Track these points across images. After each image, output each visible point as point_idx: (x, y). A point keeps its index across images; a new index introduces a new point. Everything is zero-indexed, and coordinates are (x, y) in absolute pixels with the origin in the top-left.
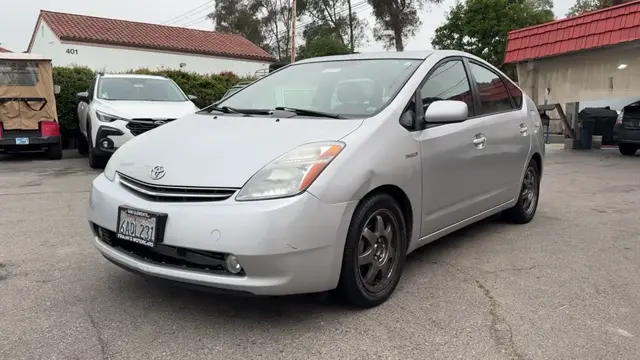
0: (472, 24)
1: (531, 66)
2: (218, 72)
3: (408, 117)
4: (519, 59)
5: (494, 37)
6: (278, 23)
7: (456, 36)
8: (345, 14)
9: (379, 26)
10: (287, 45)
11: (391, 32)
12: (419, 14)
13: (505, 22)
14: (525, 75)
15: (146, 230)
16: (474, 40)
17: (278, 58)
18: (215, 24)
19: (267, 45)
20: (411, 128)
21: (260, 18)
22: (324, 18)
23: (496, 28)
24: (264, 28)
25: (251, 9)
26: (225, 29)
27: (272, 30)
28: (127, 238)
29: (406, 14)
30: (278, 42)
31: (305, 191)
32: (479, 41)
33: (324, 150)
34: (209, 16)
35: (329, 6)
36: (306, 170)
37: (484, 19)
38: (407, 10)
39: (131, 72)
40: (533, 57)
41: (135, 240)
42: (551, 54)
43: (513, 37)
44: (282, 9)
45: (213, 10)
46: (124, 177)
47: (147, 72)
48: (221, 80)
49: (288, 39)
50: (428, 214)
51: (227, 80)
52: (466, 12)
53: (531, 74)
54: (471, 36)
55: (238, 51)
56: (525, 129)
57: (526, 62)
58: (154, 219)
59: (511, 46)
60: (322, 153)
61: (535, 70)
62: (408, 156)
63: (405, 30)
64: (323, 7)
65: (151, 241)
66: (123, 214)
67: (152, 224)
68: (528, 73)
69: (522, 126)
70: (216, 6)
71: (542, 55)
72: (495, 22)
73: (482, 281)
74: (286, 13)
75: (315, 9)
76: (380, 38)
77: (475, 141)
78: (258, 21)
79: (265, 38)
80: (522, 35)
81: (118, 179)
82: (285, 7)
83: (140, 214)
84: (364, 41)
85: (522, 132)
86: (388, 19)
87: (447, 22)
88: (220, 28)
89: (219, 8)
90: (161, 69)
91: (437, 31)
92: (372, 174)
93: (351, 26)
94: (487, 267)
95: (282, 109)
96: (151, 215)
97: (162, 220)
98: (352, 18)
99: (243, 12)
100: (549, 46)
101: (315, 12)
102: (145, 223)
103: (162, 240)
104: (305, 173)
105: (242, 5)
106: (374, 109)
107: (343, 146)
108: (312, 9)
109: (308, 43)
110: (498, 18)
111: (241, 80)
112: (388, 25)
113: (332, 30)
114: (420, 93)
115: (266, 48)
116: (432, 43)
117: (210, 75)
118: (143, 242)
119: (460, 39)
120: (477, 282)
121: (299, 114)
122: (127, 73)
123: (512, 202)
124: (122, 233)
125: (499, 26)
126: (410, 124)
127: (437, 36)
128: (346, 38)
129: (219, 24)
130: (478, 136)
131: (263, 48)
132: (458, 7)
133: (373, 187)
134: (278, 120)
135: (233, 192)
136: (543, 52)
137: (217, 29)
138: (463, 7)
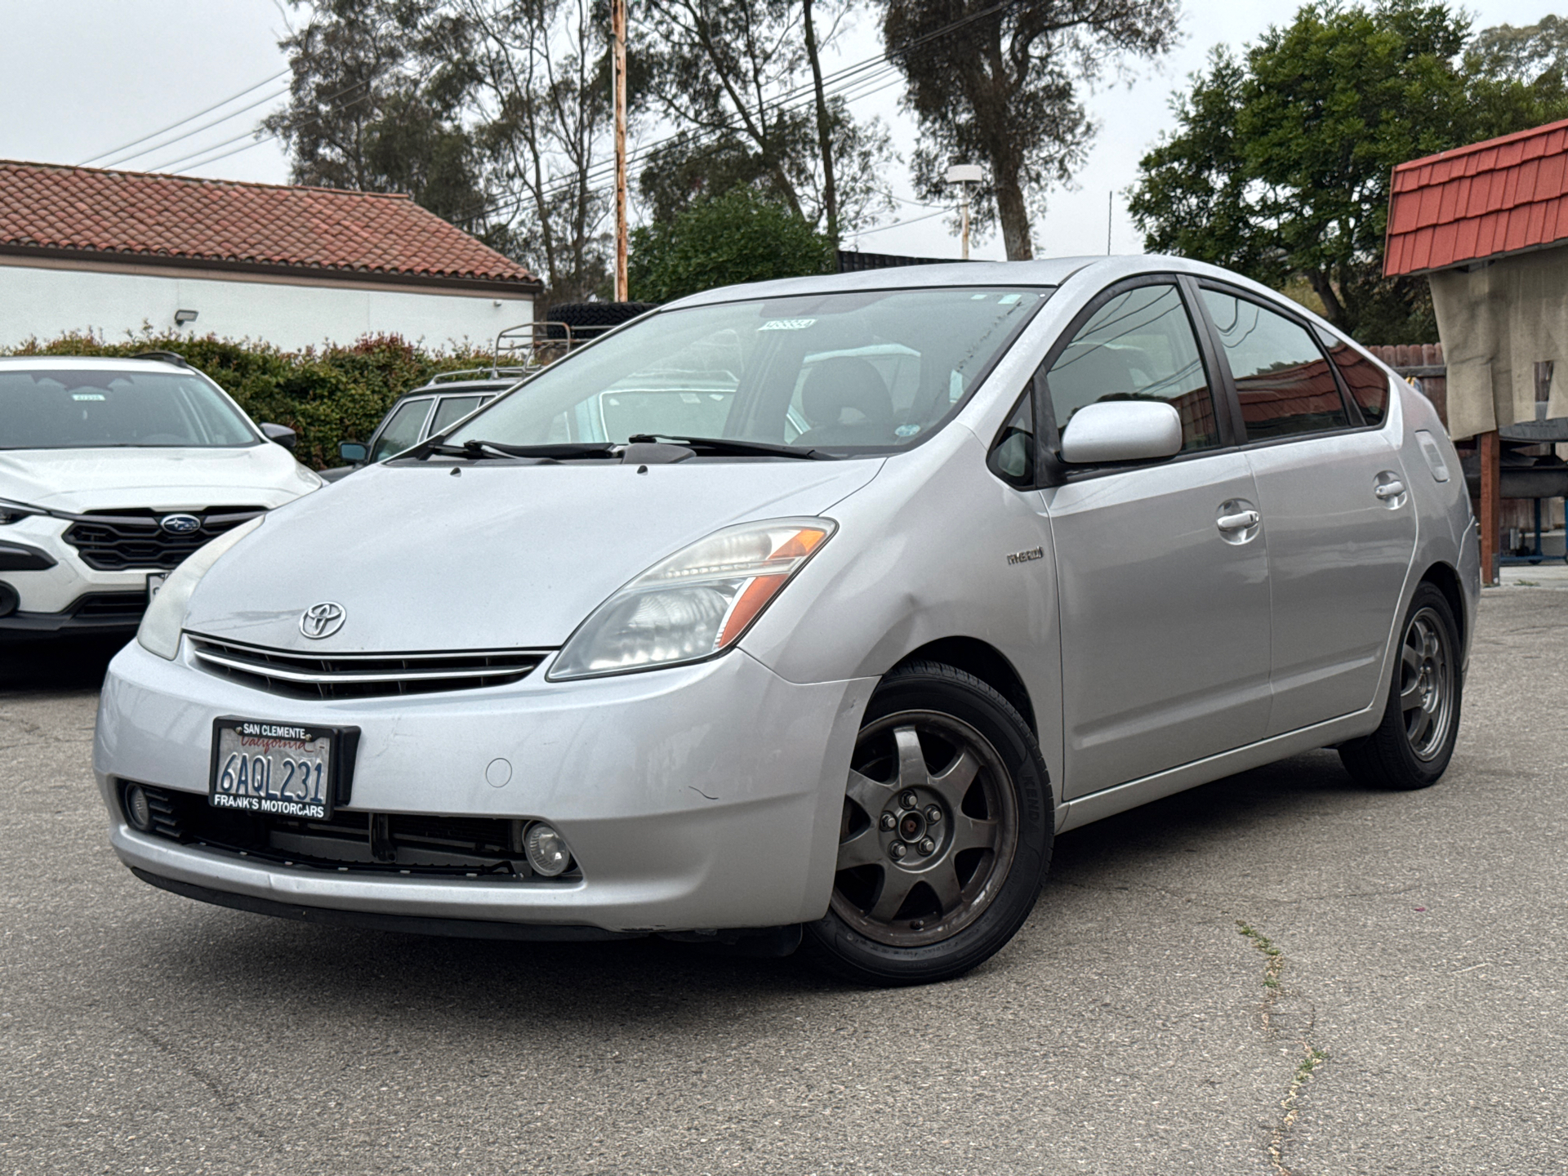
0: (1275, 135)
1: (1481, 285)
2: (347, 340)
3: (1014, 450)
4: (1437, 263)
5: (1357, 179)
6: (541, 142)
7: (1218, 180)
8: (802, 104)
9: (929, 145)
10: (578, 226)
11: (978, 171)
12: (1082, 94)
13: (1394, 122)
14: (1463, 316)
15: (299, 775)
16: (1284, 193)
17: (544, 277)
18: (293, 154)
19: (502, 229)
20: (1023, 481)
21: (467, 128)
22: (719, 120)
23: (1361, 150)
24: (488, 167)
25: (432, 93)
26: (333, 174)
27: (520, 173)
28: (243, 803)
29: (1033, 96)
30: (543, 213)
31: (732, 646)
32: (1303, 198)
33: (779, 541)
34: (271, 124)
35: (739, 75)
36: (733, 593)
37: (1318, 113)
38: (1033, 84)
39: (31, 351)
40: (1485, 251)
41: (267, 805)
42: (1548, 238)
43: (1411, 183)
44: (554, 88)
45: (284, 101)
46: (207, 644)
47: (90, 349)
48: (363, 367)
49: (580, 200)
50: (1083, 729)
51: (382, 368)
52: (1251, 94)
53: (1483, 312)
54: (1275, 179)
55: (397, 258)
56: (1394, 486)
57: (1462, 269)
58: (324, 744)
59: (1405, 217)
60: (774, 550)
61: (1498, 298)
62: (1014, 559)
63: (1032, 158)
64: (716, 79)
65: (316, 802)
66: (228, 736)
67: (320, 754)
68: (1473, 307)
69: (1383, 477)
70: (296, 87)
71: (1516, 244)
72: (1360, 124)
73: (1253, 922)
74: (570, 104)
75: (683, 86)
76: (937, 190)
77: (1222, 521)
78: (460, 141)
79: (492, 200)
80: (1441, 174)
81: (189, 651)
82: (567, 85)
83: (281, 732)
84: (873, 205)
85: (1387, 498)
86: (963, 118)
87: (1183, 130)
88: (312, 171)
89: (309, 95)
90: (140, 336)
91: (1146, 164)
92: (912, 605)
93: (826, 146)
94: (1274, 892)
95: (650, 439)
96: (315, 732)
97: (345, 743)
98: (829, 119)
99: (402, 106)
100: (1538, 211)
101: (684, 100)
102: (295, 755)
103: (347, 800)
104: (732, 602)
105: (398, 80)
106: (915, 430)
107: (829, 529)
108: (671, 90)
109: (662, 216)
110: (1368, 111)
111: (442, 366)
112: (967, 144)
113: (749, 168)
114: (1044, 382)
115: (498, 237)
116: (1133, 209)
117: (319, 351)
118: (293, 809)
119: (1235, 189)
120: (1241, 924)
121: (700, 453)
122: (18, 354)
123: (1368, 714)
124: (226, 792)
125: (1373, 139)
126: (1017, 472)
127: (1151, 184)
128: (809, 199)
129: (307, 152)
130: (1231, 506)
131: (487, 240)
132: (1218, 75)
133: (917, 640)
134: (643, 470)
135: (540, 658)
136: (1520, 234)
137: (299, 172)
138: (1237, 73)
